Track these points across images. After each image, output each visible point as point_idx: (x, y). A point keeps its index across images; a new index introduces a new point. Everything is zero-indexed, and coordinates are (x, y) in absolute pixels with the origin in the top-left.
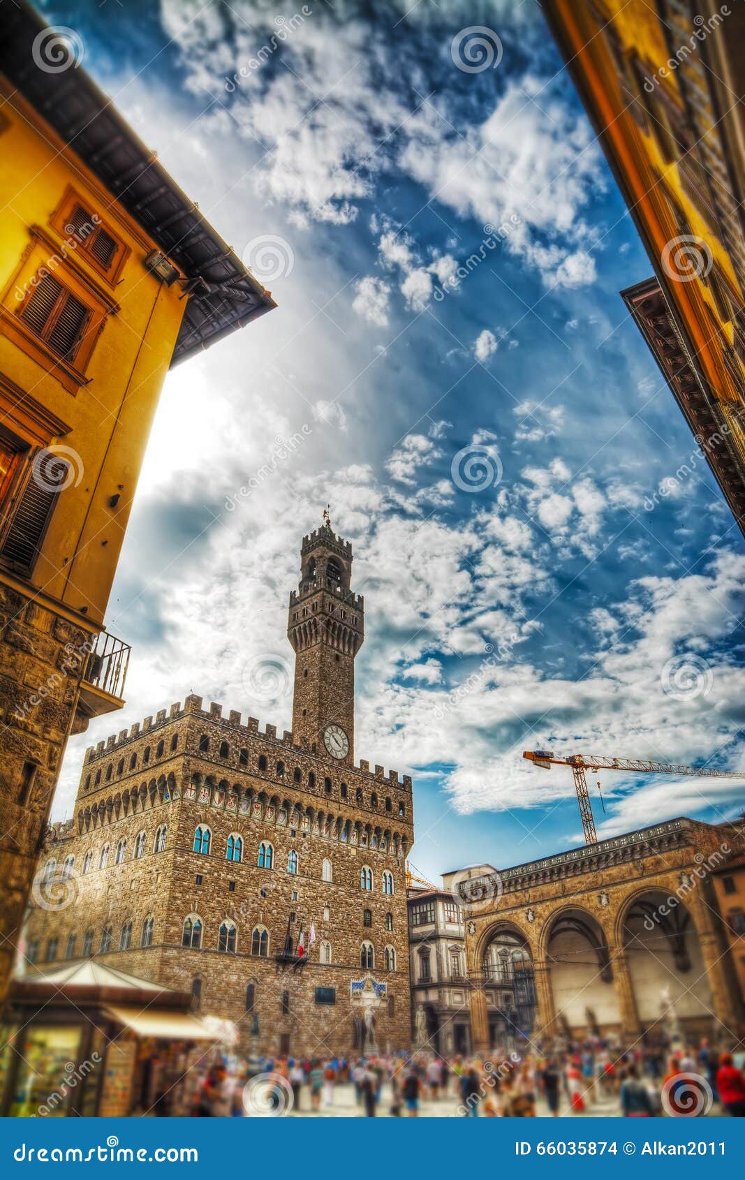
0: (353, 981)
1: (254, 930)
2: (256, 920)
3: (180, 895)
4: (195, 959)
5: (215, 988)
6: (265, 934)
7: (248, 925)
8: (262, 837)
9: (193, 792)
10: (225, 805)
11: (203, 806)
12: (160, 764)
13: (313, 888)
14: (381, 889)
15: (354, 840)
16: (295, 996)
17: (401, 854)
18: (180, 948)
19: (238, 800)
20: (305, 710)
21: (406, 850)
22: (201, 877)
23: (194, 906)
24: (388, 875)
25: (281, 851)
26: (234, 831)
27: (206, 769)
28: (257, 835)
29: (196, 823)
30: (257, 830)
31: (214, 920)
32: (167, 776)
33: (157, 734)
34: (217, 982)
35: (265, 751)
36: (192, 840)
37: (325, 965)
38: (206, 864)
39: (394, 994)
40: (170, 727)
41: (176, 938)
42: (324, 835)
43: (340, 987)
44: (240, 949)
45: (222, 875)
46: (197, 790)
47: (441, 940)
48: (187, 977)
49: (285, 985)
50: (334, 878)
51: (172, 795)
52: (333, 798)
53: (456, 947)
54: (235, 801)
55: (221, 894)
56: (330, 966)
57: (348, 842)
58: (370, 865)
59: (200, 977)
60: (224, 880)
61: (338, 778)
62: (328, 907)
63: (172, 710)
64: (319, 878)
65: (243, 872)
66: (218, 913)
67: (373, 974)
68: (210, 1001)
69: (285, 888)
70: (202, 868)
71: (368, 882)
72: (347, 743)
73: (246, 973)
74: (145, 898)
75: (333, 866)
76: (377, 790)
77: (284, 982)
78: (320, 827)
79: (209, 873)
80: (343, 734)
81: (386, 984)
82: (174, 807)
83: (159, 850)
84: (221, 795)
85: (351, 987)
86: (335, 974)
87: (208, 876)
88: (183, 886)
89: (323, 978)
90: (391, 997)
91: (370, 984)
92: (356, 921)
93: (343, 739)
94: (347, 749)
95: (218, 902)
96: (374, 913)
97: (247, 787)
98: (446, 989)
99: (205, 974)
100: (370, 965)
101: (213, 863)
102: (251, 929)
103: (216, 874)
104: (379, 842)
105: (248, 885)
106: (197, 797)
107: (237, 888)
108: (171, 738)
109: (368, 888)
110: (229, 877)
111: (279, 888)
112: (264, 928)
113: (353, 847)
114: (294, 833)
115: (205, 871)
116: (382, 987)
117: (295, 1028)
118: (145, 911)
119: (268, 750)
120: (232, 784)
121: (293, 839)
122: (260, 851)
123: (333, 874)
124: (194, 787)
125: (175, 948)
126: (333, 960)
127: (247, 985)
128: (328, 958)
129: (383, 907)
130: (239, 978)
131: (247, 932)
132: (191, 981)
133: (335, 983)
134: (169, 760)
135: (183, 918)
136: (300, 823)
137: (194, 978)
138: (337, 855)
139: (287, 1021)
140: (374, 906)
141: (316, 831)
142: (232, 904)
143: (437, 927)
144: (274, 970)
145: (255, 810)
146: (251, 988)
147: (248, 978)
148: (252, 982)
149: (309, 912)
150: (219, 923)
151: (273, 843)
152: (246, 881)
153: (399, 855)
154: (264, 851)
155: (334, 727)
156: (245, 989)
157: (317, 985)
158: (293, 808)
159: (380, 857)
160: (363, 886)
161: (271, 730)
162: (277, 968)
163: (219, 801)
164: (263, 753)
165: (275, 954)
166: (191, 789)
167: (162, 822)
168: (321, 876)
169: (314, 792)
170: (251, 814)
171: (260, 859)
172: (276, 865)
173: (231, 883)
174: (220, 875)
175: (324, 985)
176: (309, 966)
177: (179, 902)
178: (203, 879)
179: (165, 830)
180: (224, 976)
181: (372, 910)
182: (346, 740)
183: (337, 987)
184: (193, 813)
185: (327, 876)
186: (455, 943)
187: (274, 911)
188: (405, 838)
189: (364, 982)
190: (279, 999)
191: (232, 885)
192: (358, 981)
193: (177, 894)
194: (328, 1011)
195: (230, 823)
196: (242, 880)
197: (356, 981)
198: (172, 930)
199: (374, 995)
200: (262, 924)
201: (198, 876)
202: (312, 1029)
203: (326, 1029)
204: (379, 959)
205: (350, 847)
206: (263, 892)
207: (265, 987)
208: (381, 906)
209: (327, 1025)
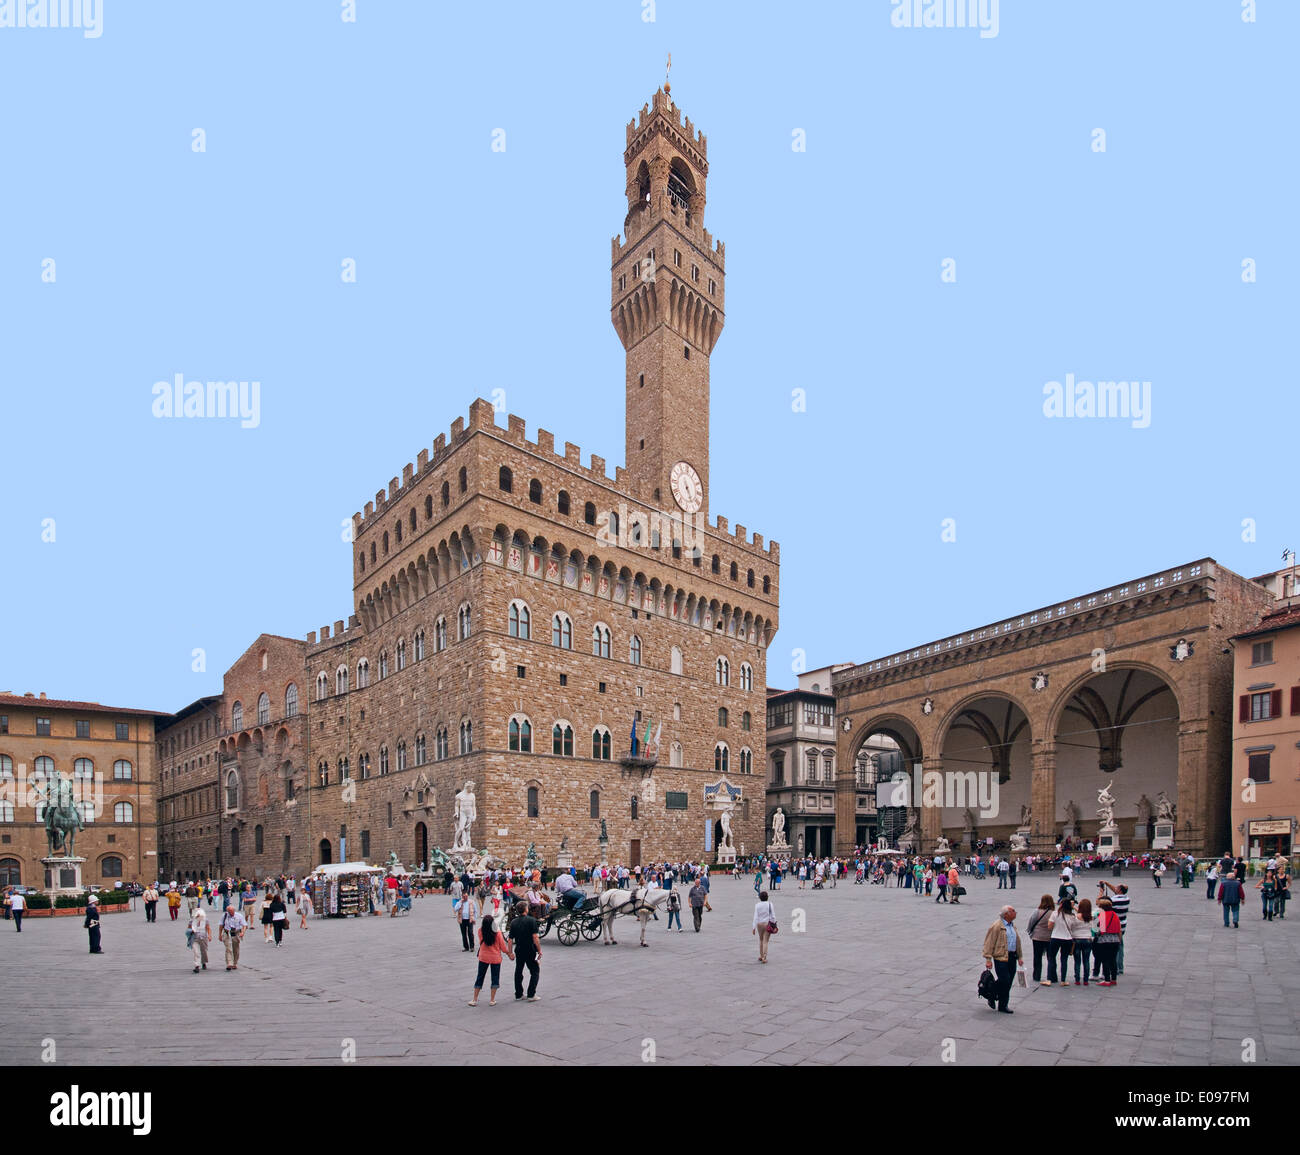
0: (706, 785)
1: (594, 732)
2: (595, 720)
3: (499, 690)
4: (528, 765)
5: (554, 796)
6: (607, 735)
7: (586, 726)
8: (596, 618)
9: (499, 554)
10: (544, 573)
11: (515, 573)
12: (448, 517)
13: (661, 681)
14: (738, 684)
15: (708, 625)
16: (643, 803)
17: (762, 644)
18: (507, 753)
19: (560, 568)
20: (642, 442)
21: (768, 640)
22: (523, 668)
23: (518, 704)
24: (746, 668)
25: (620, 636)
26: (559, 609)
27: (514, 523)
28: (590, 615)
29: (508, 598)
30: (589, 608)
31: (545, 720)
32: (459, 532)
33: (437, 474)
34: (555, 789)
35: (592, 496)
36: (506, 621)
37: (676, 769)
38: (528, 652)
39: (749, 797)
40: (452, 460)
41: (501, 742)
42: (673, 617)
43: (692, 792)
44: (578, 753)
45: (550, 666)
46: (505, 552)
47: (799, 743)
48: (520, 784)
50: (685, 670)
51: (471, 560)
52: (683, 567)
53: (814, 749)
54: (556, 569)
55: (551, 688)
56: (681, 769)
57: (700, 628)
58: (726, 655)
59: (535, 784)
60: (553, 672)
62: (678, 704)
63: (453, 431)
64: (666, 670)
65: (575, 662)
66: (549, 713)
67: (728, 777)
68: (549, 810)
69: (628, 682)
70: (523, 657)
71: (724, 675)
72: (700, 491)
73: (586, 780)
74: (457, 698)
75: (683, 656)
76: (737, 559)
77: (632, 788)
78: (668, 606)
79: (533, 664)
80: (695, 476)
81: (741, 787)
82: (476, 577)
83: (466, 636)
84: (537, 560)
85: (704, 791)
86: (686, 777)
87: (531, 667)
88: (501, 679)
89: (674, 782)
90: (746, 800)
91: (724, 787)
92: (711, 721)
93: (698, 484)
94: (700, 499)
95: (548, 698)
96: (730, 712)
97: (572, 548)
98: (801, 793)
99: (541, 781)
100: (725, 768)
101: (537, 652)
102: (590, 730)
103: (541, 665)
104: (738, 626)
105: (583, 677)
106: (505, 561)
107: (569, 681)
108: (457, 475)
109: (724, 682)
110: (559, 668)
111: (620, 682)
112: (606, 729)
113: (708, 633)
114: (635, 611)
115: (528, 661)
116: (738, 790)
117: (646, 833)
118: (459, 714)
119: (595, 495)
120: (551, 544)
121: (635, 621)
122: (595, 636)
123: (684, 665)
124: (499, 547)
125: (502, 753)
126: (685, 763)
127: (590, 791)
128: (678, 761)
129: (740, 705)
130: (580, 784)
131: (585, 734)
132: (525, 789)
133: (687, 788)
134: (458, 509)
135: (506, 719)
136: (642, 600)
137: (529, 786)
138: (688, 643)
139: (636, 826)
140: (730, 703)
141: (662, 612)
142: (565, 701)
143: (795, 729)
144: (620, 774)
145: (584, 581)
146: (595, 794)
147: (591, 784)
148: (595, 788)
149: (658, 710)
150: (551, 723)
151: (610, 626)
152: (580, 673)
153: (760, 644)
154: (600, 636)
155: (684, 465)
156: (589, 796)
157: (668, 790)
158: (633, 578)
159: (739, 646)
160: (718, 681)
161: (598, 464)
162: (623, 772)
163: (536, 568)
164: (589, 499)
165: (619, 757)
166: (496, 550)
167: (464, 600)
168: (669, 667)
169: (659, 558)
170: (579, 587)
171: (595, 646)
172: (615, 653)
173: (561, 675)
174: (546, 666)
175: (674, 789)
176: (658, 770)
177: (499, 699)
178: (527, 673)
179: (469, 610)
180: (563, 782)
181: (728, 708)
182: (699, 486)
183: (689, 791)
184: (503, 584)
185: (676, 668)
186: (813, 745)
187: (616, 709)
188: (768, 623)
189: (718, 785)
190: (628, 804)
191: (563, 678)
192: (711, 785)
193: (496, 690)
194: (680, 816)
195: (553, 598)
196: (575, 672)
197: (709, 785)
198: (496, 732)
199: (728, 799)
200: (602, 723)
201: (519, 667)
202: (663, 834)
203: (678, 833)
204: (734, 762)
205: (703, 634)
206: (602, 687)
207: (611, 793)
208: (738, 704)
209: (680, 829)
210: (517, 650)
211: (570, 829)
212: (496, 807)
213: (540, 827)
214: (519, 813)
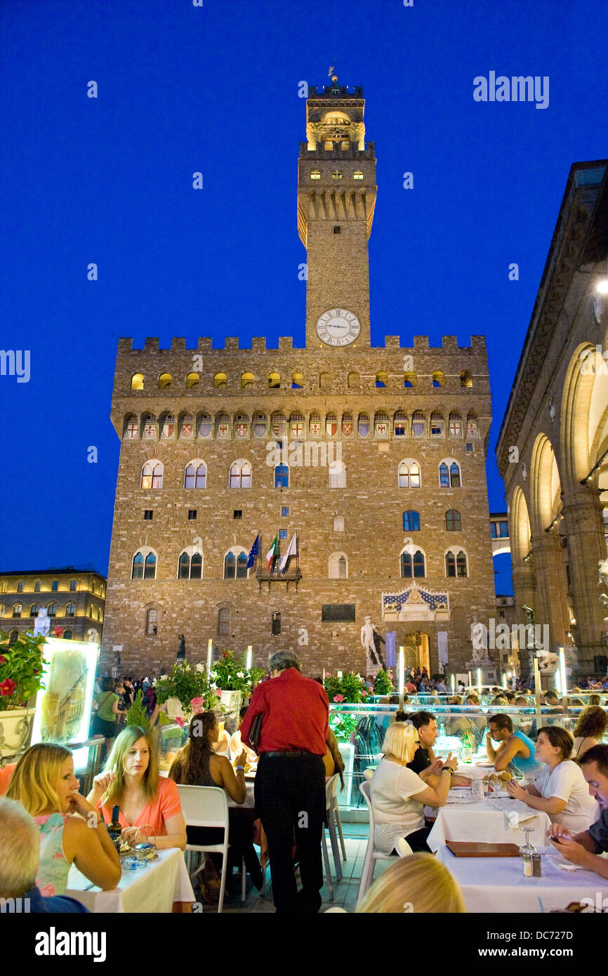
0: (383, 595)
1: (226, 554)
2: (228, 545)
3: (125, 532)
4: (148, 589)
5: (174, 615)
6: (242, 556)
7: (216, 550)
9: (135, 432)
10: (178, 435)
11: (150, 442)
13: (315, 497)
14: (435, 484)
15: (383, 434)
16: (290, 615)
17: (474, 435)
18: (129, 581)
19: (197, 428)
22: (151, 512)
24: (449, 465)
25: (262, 467)
28: (225, 457)
29: (142, 461)
30: (225, 451)
31: (170, 550)
34: (177, 609)
36: (138, 478)
37: (337, 580)
38: (156, 498)
39: (464, 605)
41: (123, 572)
42: (331, 437)
43: (364, 602)
44: (207, 575)
45: (179, 505)
46: (139, 430)
48: (139, 606)
49: (272, 606)
50: (350, 482)
54: (192, 430)
55: (178, 523)
56: (344, 580)
57: (371, 439)
60: (181, 509)
61: (342, 368)
62: (341, 517)
64: (322, 486)
65: (208, 498)
66: (175, 543)
67: (423, 584)
68: (168, 628)
69: (270, 505)
70: (150, 502)
71: (412, 478)
72: (359, 325)
73: (214, 598)
75: (346, 469)
77: (272, 603)
79: (160, 506)
80: (350, 315)
81: (447, 594)
84: (173, 427)
85: (382, 601)
86: (353, 588)
87: (159, 509)
88: (127, 523)
89: (335, 594)
90: (458, 608)
91: (417, 596)
92: (390, 526)
94: (358, 332)
95: (174, 532)
96: (423, 513)
97: (198, 411)
99: (161, 603)
100: (419, 574)
101: (166, 496)
102: (223, 553)
103: (169, 506)
104: (429, 426)
105: (215, 509)
106: (141, 435)
107: (199, 514)
109: (413, 485)
110: (188, 505)
111: (261, 506)
112: (241, 549)
113: (382, 441)
115: (156, 505)
116: (443, 599)
122: (233, 472)
123: (347, 478)
124: (136, 427)
125: (122, 582)
126: (350, 574)
127: (217, 609)
128: (342, 571)
129: (440, 504)
130: (207, 602)
131: (216, 557)
132: (144, 610)
133: (354, 598)
135: (131, 553)
136: (288, 432)
137: (147, 608)
138: (354, 456)
139: (278, 642)
140: (422, 504)
141: (316, 437)
142: (193, 531)
144: (257, 592)
145: (220, 432)
146: (225, 613)
147: (218, 602)
148: (224, 605)
149: (309, 525)
150: (177, 552)
152: (212, 505)
153: (469, 437)
154: (240, 471)
156: (215, 613)
157: (324, 603)
159: (433, 445)
160: (403, 485)
162: (260, 589)
163: (170, 434)
166: (133, 430)
168: (327, 483)
170: (215, 437)
171: (233, 480)
172: (255, 483)
173: (190, 511)
174: (175, 506)
175: (335, 601)
176: (310, 583)
177: (124, 539)
178: (154, 514)
180: (186, 602)
181: (419, 509)
183: (358, 602)
184: (138, 452)
185: (337, 483)
187: (254, 532)
189: (407, 594)
190: (265, 620)
191: (193, 513)
192: (393, 594)
193: (121, 533)
194: (343, 629)
195: (185, 453)
196: (204, 506)
197: (390, 594)
198: (118, 566)
199: (426, 607)
200: (237, 544)
201: (146, 512)
202: (319, 649)
203: (341, 648)
204: (434, 565)
205: (373, 444)
206: (238, 514)
207: (244, 610)
208: (435, 503)
209: (343, 644)
210: (146, 498)
211: (192, 645)
212: (113, 627)
213: (157, 643)
214: (137, 630)
